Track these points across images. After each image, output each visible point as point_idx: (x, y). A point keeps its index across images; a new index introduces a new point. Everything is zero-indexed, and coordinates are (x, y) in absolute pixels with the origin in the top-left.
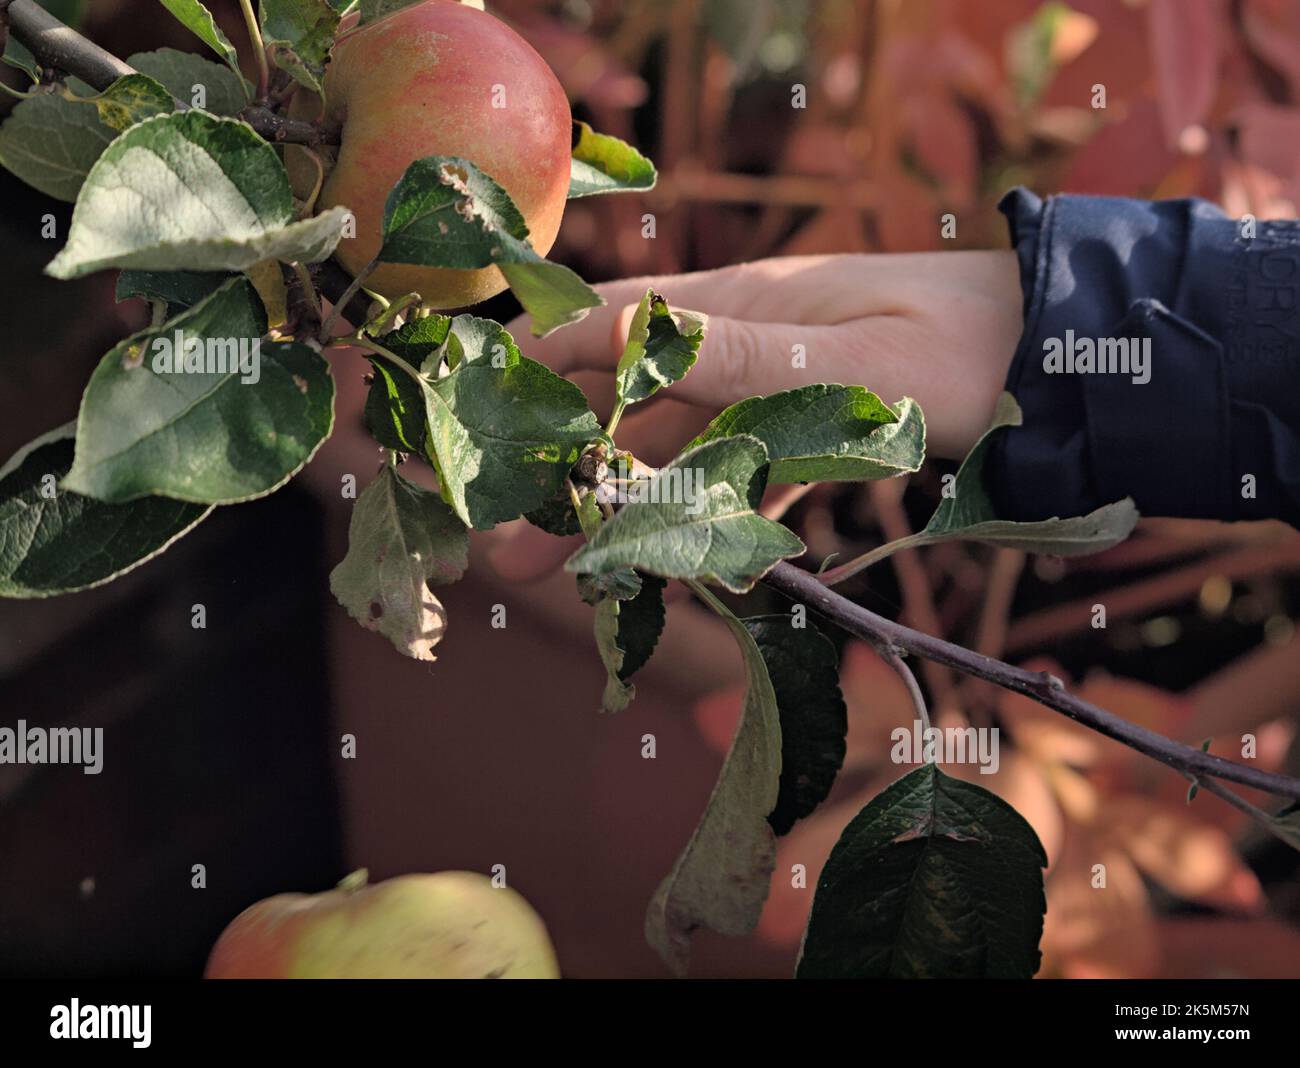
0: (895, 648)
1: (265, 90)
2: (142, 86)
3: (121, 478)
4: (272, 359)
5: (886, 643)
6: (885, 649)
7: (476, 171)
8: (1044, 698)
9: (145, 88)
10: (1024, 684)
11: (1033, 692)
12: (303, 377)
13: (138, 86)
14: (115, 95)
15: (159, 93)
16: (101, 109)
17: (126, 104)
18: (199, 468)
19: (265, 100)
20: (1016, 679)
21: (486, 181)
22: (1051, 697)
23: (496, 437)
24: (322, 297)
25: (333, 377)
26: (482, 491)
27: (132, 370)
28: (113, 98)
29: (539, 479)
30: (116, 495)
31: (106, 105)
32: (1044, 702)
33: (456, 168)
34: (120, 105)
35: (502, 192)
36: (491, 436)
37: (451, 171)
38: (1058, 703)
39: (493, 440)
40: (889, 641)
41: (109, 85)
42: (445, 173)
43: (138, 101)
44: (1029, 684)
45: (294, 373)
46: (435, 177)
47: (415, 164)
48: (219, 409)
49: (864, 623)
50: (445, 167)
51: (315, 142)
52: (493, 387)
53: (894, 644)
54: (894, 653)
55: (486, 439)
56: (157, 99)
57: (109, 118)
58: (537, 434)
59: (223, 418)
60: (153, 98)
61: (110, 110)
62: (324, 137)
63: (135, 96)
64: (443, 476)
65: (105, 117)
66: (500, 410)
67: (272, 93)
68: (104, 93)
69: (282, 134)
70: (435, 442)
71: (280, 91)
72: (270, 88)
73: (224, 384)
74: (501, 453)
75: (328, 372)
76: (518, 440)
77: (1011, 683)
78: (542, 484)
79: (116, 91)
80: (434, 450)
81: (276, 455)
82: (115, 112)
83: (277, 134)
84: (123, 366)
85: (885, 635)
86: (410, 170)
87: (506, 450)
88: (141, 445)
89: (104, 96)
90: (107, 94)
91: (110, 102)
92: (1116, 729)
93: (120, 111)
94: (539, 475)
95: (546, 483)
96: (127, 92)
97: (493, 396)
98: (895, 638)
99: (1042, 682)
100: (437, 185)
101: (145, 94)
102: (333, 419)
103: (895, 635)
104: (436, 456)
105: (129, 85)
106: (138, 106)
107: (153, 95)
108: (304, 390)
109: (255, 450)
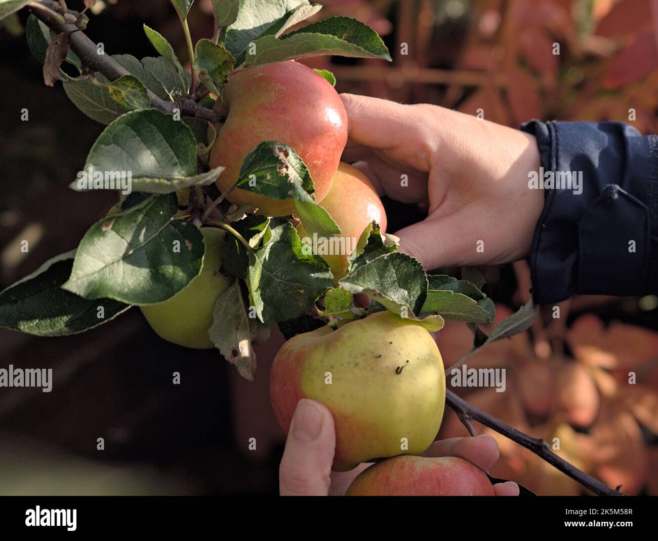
0: (467, 416)
1: (194, 91)
2: (132, 82)
3: (93, 286)
4: (176, 229)
5: (463, 413)
6: (463, 416)
7: (294, 154)
8: (539, 453)
9: (134, 83)
10: (530, 444)
11: (534, 448)
12: (191, 242)
13: (131, 81)
14: (118, 84)
15: (140, 86)
16: (111, 91)
17: (123, 90)
18: (132, 284)
19: (193, 96)
20: (526, 441)
21: (298, 160)
22: (542, 452)
23: (281, 279)
24: (208, 197)
25: (205, 244)
26: (270, 305)
27: (106, 231)
28: (117, 86)
29: (300, 303)
30: (89, 295)
31: (113, 89)
32: (539, 455)
33: (284, 150)
34: (120, 89)
35: (305, 168)
36: (279, 278)
37: (280, 150)
38: (546, 456)
39: (279, 280)
40: (465, 412)
41: (116, 79)
42: (277, 150)
43: (129, 89)
44: (532, 444)
45: (186, 239)
46: (271, 151)
47: (264, 143)
48: (146, 253)
49: (454, 401)
50: (278, 148)
51: (214, 120)
52: (284, 254)
53: (467, 414)
54: (466, 418)
55: (276, 279)
56: (139, 89)
57: (114, 95)
58: (302, 281)
59: (148, 258)
60: (137, 88)
61: (115, 91)
62: (219, 119)
63: (128, 86)
64: (252, 296)
65: (112, 95)
66: (285, 266)
67: (197, 93)
68: (113, 82)
69: (198, 114)
70: (251, 278)
71: (201, 92)
72: (196, 90)
73: (150, 241)
74: (282, 287)
75: (203, 241)
76: (292, 282)
77: (523, 442)
78: (301, 306)
79: (119, 83)
80: (250, 283)
81: (171, 282)
82: (118, 93)
83: (196, 114)
84: (101, 229)
85: (463, 409)
86: (261, 145)
87: (285, 286)
88: (105, 269)
89: (113, 84)
90: (115, 83)
91: (115, 88)
92: (573, 473)
93: (120, 92)
94: (300, 301)
95: (302, 306)
96: (124, 83)
97: (283, 258)
98: (468, 411)
99: (539, 444)
100: (272, 155)
101: (133, 85)
102: (202, 266)
103: (468, 409)
104: (250, 285)
105: (126, 80)
106: (129, 91)
107: (137, 86)
108: (190, 249)
109: (161, 278)
